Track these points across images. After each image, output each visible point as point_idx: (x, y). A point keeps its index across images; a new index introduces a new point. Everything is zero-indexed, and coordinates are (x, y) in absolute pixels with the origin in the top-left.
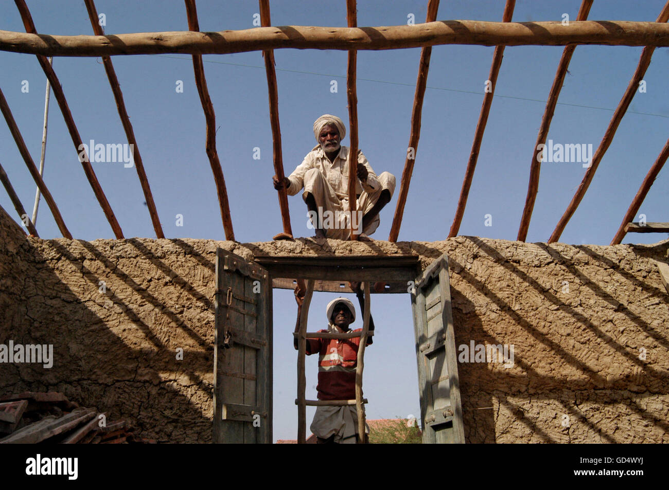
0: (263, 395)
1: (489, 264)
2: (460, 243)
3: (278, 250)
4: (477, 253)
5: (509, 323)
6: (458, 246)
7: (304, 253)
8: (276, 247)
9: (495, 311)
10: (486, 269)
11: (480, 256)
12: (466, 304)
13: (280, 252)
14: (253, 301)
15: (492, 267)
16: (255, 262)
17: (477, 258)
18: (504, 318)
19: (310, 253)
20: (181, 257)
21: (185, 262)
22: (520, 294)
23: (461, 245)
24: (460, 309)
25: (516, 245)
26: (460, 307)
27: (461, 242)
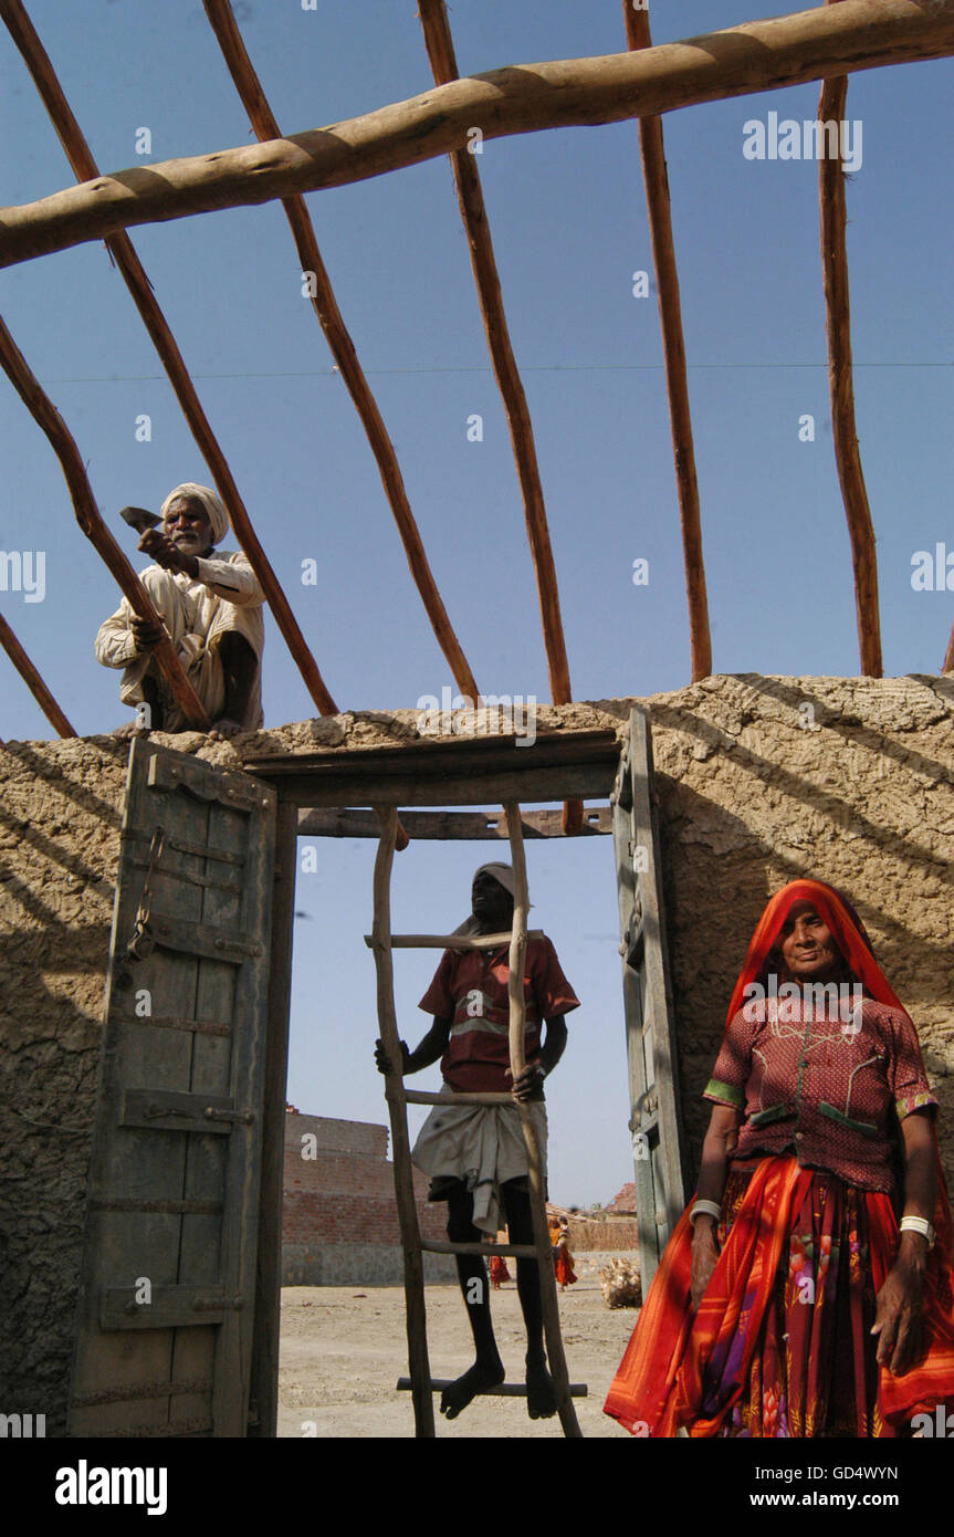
0: (246, 1069)
1: (782, 734)
2: (710, 692)
3: (295, 743)
4: (752, 709)
5: (833, 871)
6: (704, 697)
7: (350, 743)
8: (291, 735)
9: (795, 844)
10: (773, 747)
11: (759, 718)
12: (721, 832)
13: (298, 746)
14: (230, 858)
15: (790, 740)
16: (246, 771)
17: (753, 721)
18: (819, 861)
19: (362, 743)
20: (91, 772)
21: (97, 781)
22: (861, 799)
23: (713, 695)
24: (706, 845)
25: (851, 685)
26: (707, 840)
27: (712, 688)
